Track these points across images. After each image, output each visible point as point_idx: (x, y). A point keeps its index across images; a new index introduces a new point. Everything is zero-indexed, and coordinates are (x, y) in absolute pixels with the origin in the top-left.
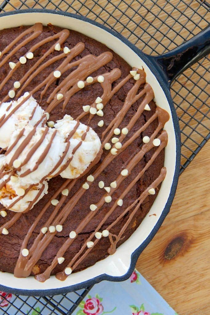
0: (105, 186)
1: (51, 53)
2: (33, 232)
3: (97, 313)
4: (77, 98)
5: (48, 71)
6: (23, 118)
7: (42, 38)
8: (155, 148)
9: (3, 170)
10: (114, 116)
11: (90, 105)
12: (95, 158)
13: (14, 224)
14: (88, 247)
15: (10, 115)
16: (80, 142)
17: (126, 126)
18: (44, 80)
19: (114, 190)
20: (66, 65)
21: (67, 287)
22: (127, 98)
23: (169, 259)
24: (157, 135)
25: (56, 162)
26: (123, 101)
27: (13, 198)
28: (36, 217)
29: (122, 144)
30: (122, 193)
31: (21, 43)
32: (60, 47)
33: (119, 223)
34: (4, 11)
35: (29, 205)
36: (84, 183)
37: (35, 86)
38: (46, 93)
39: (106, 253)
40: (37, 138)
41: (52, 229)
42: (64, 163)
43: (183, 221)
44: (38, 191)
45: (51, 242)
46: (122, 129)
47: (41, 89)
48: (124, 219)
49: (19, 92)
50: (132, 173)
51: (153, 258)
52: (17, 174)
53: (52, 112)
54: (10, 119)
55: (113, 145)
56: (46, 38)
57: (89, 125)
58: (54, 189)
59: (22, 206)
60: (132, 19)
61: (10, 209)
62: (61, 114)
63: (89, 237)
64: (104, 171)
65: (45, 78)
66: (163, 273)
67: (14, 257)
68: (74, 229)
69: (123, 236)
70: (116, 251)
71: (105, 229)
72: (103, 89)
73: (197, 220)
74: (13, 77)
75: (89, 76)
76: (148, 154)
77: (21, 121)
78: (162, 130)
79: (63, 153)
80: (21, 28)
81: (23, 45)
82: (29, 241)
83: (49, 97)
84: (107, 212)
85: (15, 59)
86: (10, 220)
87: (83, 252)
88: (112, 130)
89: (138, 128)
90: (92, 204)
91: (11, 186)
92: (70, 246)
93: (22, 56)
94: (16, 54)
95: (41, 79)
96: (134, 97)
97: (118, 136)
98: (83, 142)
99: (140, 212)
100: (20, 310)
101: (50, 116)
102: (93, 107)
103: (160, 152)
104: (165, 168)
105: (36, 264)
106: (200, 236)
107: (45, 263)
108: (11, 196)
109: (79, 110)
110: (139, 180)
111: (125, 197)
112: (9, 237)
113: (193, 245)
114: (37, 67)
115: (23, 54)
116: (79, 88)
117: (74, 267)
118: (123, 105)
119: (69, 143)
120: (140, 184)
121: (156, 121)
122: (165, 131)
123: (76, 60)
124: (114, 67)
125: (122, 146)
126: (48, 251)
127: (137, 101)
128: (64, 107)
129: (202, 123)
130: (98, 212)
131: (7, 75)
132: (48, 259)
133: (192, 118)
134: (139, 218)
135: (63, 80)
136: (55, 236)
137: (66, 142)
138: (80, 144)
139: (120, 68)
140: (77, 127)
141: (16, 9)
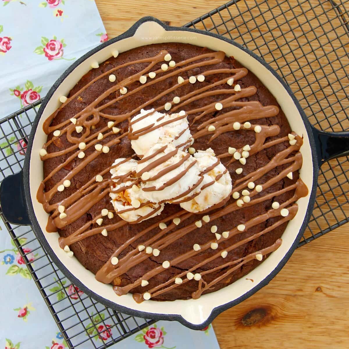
0: (217, 232)
1: (222, 85)
2: (130, 245)
3: (155, 344)
4: (226, 137)
5: (211, 100)
6: (169, 134)
7: (220, 67)
8: (280, 217)
9: (128, 176)
10: (255, 169)
11: (236, 149)
12: (220, 201)
13: (116, 229)
14: (175, 282)
15: (158, 127)
16: (213, 181)
17: (262, 184)
18: (203, 106)
19: (224, 240)
20: (230, 101)
21: (140, 312)
22: (275, 158)
23: (245, 325)
24: (287, 206)
25: (183, 191)
26: (270, 159)
27: (127, 205)
28: (139, 231)
29: (251, 200)
30: (230, 246)
31: (198, 63)
32: (233, 82)
33: (214, 273)
34: (194, 27)
35: (138, 219)
36: (198, 221)
37: (193, 109)
38: (200, 119)
39: (190, 295)
40: (175, 160)
41: (149, 250)
42: (189, 195)
43: (274, 295)
44: (152, 210)
45: (143, 262)
46: (257, 185)
47: (197, 114)
48: (221, 271)
49: (175, 108)
50: (248, 231)
51: (231, 317)
52: (140, 185)
53: (198, 140)
54: (156, 130)
55: (241, 196)
56: (224, 68)
57: (227, 168)
58: (167, 213)
59: (131, 217)
60: (311, 85)
61: (119, 215)
62: (205, 145)
63: (180, 273)
64: (222, 217)
65: (206, 105)
66: (233, 335)
67: (103, 260)
68: (170, 260)
69: (213, 286)
70: (200, 297)
71: (199, 273)
72: (255, 139)
73: (287, 300)
74: (176, 92)
75: (247, 121)
76: (271, 220)
77: (167, 136)
78: (294, 203)
79: (194, 185)
80: (204, 49)
81: (199, 66)
82: (123, 251)
83: (201, 124)
84: (208, 257)
85: (186, 75)
86: (114, 223)
87: (168, 285)
88: (247, 182)
89: (273, 191)
90: (196, 243)
91: (130, 194)
92: (159, 274)
93: (194, 75)
94: (188, 72)
95: (201, 105)
96: (282, 159)
97: (251, 190)
98: (216, 183)
99: (239, 272)
100: (87, 309)
101: (194, 142)
102: (238, 151)
103: (284, 223)
104: (282, 240)
105: (120, 276)
106: (284, 316)
107: (129, 279)
108: (125, 202)
109: (224, 149)
110: (252, 241)
111: (231, 251)
112: (106, 239)
113: (273, 322)
114: (203, 92)
115: (196, 74)
116: (233, 129)
117: (154, 295)
118: (268, 162)
119: (203, 178)
120: (251, 246)
121: (293, 192)
122: (297, 205)
123: (242, 101)
124: (275, 123)
125: (250, 201)
126: (136, 269)
127: (283, 165)
128: (211, 140)
129: (334, 211)
130: (199, 253)
131: (171, 87)
132: (133, 277)
133: (326, 202)
134: (236, 276)
135: (222, 114)
136: (149, 258)
137: (200, 175)
138: (212, 183)
139: (281, 127)
140: (216, 165)
141: (206, 30)
